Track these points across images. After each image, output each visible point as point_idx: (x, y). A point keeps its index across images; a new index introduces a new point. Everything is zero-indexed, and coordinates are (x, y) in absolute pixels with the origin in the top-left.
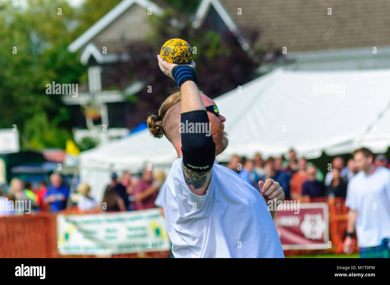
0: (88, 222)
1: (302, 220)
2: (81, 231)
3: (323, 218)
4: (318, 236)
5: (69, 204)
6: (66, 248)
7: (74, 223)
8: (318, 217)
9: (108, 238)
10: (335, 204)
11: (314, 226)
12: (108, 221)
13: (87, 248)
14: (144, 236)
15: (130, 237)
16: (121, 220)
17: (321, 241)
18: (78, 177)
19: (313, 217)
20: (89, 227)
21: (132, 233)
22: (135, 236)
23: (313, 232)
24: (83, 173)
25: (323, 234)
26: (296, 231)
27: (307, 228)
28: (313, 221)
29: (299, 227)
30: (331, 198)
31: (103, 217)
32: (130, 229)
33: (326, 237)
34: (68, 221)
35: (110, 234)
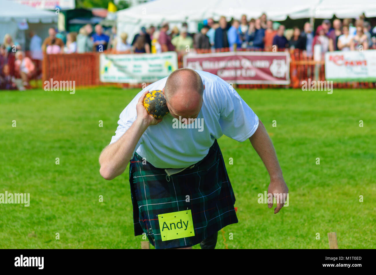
0: (121, 60)
1: (271, 63)
2: (116, 65)
3: (286, 62)
4: (282, 75)
5: (109, 47)
6: (105, 78)
7: (112, 60)
8: (282, 62)
9: (135, 71)
10: (294, 53)
11: (279, 68)
12: (136, 59)
13: (120, 78)
14: (160, 71)
15: (150, 71)
16: (144, 59)
17: (284, 79)
18: (116, 28)
19: (279, 61)
20: (122, 63)
21: (152, 68)
22: (154, 71)
23: (278, 73)
24: (120, 25)
25: (285, 74)
26: (267, 71)
27: (274, 69)
28: (279, 65)
29: (269, 68)
30: (293, 48)
31: (132, 56)
32: (151, 66)
33: (288, 76)
34: (107, 58)
35: (136, 69)
